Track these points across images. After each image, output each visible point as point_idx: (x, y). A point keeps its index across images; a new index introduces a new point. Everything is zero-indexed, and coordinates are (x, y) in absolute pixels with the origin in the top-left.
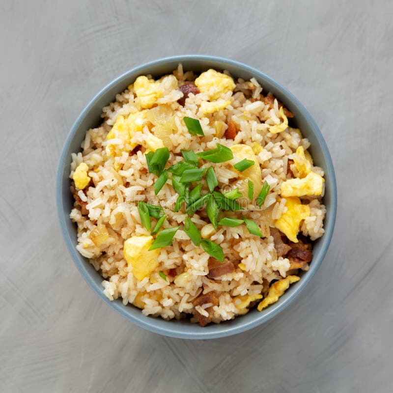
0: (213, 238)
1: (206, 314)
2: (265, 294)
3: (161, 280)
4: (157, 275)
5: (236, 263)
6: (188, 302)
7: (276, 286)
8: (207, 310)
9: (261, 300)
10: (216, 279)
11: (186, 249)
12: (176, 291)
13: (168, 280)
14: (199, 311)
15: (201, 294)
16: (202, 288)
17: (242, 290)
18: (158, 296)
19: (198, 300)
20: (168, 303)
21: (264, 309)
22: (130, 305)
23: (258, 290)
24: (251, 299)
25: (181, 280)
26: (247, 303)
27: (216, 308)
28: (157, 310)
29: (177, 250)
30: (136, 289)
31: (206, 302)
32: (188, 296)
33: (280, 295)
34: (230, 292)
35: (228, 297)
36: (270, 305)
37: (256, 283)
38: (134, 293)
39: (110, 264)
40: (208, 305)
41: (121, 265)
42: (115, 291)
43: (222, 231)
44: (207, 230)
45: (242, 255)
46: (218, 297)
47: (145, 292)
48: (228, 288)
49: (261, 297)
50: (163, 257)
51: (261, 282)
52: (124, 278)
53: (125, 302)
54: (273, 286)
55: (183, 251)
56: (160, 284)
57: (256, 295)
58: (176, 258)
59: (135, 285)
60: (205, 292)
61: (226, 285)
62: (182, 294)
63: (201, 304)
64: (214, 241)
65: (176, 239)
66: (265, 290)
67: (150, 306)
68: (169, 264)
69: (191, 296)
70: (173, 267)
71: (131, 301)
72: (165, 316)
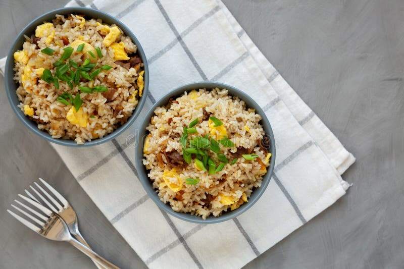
0: (95, 85)
1: (122, 116)
2: (137, 89)
3: (93, 119)
4: (90, 119)
5: (115, 86)
6: (112, 118)
7: (139, 82)
8: (121, 114)
9: (138, 92)
10: (113, 99)
11: (90, 99)
12: (103, 118)
13: (96, 117)
14: (119, 117)
15: (114, 111)
16: (112, 108)
17: (126, 94)
18: (98, 126)
19: (115, 113)
20: (105, 125)
21: (142, 94)
22: (92, 140)
23: (133, 89)
24: (134, 95)
25: (100, 112)
26: (134, 98)
27: (124, 110)
28: (104, 132)
29: (88, 102)
30: (89, 132)
31: (118, 112)
32: (109, 116)
33: (143, 84)
34: (123, 100)
35: (124, 102)
36: (143, 91)
37: (130, 88)
38: (90, 134)
39: (71, 132)
40: (120, 112)
41: (74, 129)
42: (81, 140)
43: (96, 80)
44: (90, 85)
45: (113, 82)
46: (121, 106)
47: (94, 129)
48: (121, 99)
49: (137, 91)
50: (85, 109)
51: (131, 85)
52: (80, 132)
53: (90, 140)
54: (137, 83)
55: (90, 101)
56: (95, 120)
57: (134, 92)
58: (91, 106)
59: (87, 130)
60: (114, 108)
61: (119, 98)
62: (106, 117)
63: (117, 114)
64: (97, 85)
65: (83, 99)
66: (136, 87)
67: (100, 132)
68: (90, 111)
69: (111, 115)
70: (93, 110)
71: (91, 137)
72: (110, 132)
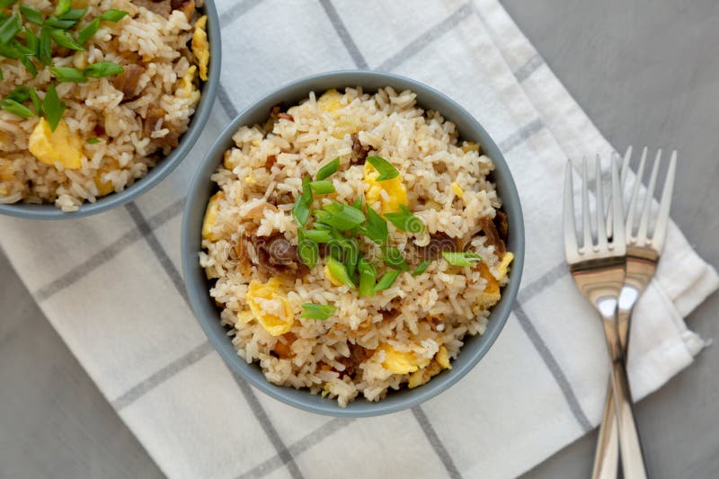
0: (91, 60)
1: (165, 132)
2: (194, 62)
3: (95, 146)
4: (88, 146)
5: (139, 60)
6: (141, 139)
7: (196, 46)
8: (163, 127)
9: (198, 69)
10: (137, 93)
11: (82, 96)
12: (120, 141)
13: (103, 141)
14: (158, 136)
15: (143, 120)
16: (138, 115)
17: (169, 76)
18: (109, 163)
19: (147, 126)
20: (125, 159)
21: (207, 74)
22: (98, 198)
23: (184, 63)
24: (188, 79)
25: (111, 126)
26: (189, 86)
27: (167, 118)
28: (123, 177)
29: (77, 106)
30: (88, 179)
31: (155, 123)
32: (134, 134)
33: (207, 47)
34: (164, 92)
35: (166, 98)
36: (208, 66)
37: (175, 61)
38: (90, 184)
39: (43, 185)
40: (159, 123)
41: (51, 175)
42: (72, 200)
43: (92, 48)
44: (79, 61)
45: (133, 49)
46: (159, 107)
47: (99, 172)
48: (158, 91)
49: (194, 68)
50: (73, 124)
51: (178, 54)
52: (67, 183)
53: (92, 200)
54: (193, 48)
55: (82, 102)
56: (100, 148)
57: (188, 72)
58: (85, 114)
59: (83, 176)
60: (144, 116)
61: (154, 89)
62: (127, 139)
63: (153, 129)
64: (95, 62)
65: (64, 98)
66: (191, 57)
67: (116, 178)
68: (85, 126)
69: (137, 132)
70: (92, 125)
71: (96, 192)
72: (139, 174)
